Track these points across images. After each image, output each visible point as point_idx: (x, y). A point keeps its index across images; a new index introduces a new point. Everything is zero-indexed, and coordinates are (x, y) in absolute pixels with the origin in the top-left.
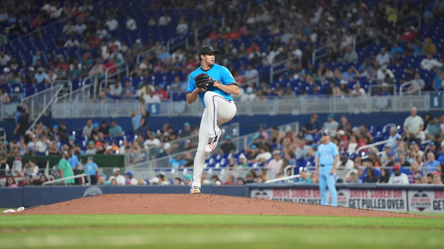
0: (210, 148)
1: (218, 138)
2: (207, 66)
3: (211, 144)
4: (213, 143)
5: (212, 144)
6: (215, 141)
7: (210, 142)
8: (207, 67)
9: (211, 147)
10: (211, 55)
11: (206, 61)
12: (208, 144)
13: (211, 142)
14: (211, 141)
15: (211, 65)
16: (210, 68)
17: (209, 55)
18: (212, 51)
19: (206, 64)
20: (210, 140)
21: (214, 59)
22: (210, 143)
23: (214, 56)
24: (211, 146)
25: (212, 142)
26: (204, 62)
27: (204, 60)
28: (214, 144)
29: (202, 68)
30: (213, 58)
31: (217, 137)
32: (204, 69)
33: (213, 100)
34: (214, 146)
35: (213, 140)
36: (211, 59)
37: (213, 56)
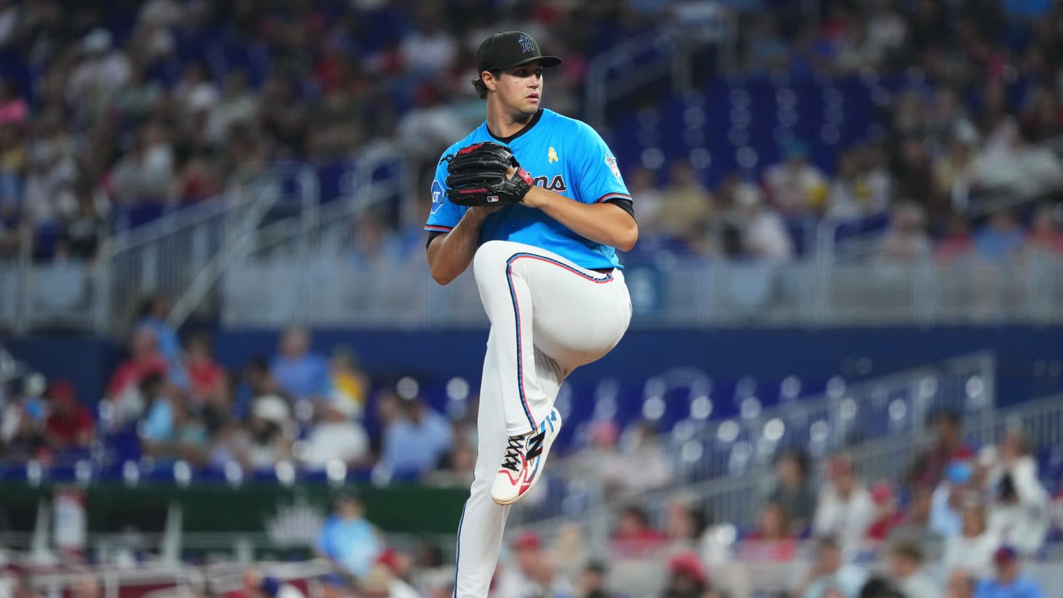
0: (514, 482)
1: (547, 444)
2: (509, 118)
3: (514, 469)
4: (525, 465)
5: (519, 466)
6: (534, 453)
7: (512, 460)
8: (509, 125)
9: (514, 478)
10: (524, 74)
11: (503, 99)
12: (505, 469)
13: (517, 460)
14: (514, 456)
15: (528, 114)
16: (520, 127)
17: (516, 74)
18: (530, 54)
19: (505, 112)
20: (513, 451)
21: (538, 92)
22: (510, 466)
23: (538, 77)
24: (514, 474)
25: (519, 457)
26: (498, 105)
27: (495, 95)
28: (529, 467)
29: (491, 129)
30: (534, 87)
31: (540, 438)
32: (500, 131)
33: (508, 271)
34: (527, 479)
35: (525, 452)
36: (526, 89)
37: (534, 77)
